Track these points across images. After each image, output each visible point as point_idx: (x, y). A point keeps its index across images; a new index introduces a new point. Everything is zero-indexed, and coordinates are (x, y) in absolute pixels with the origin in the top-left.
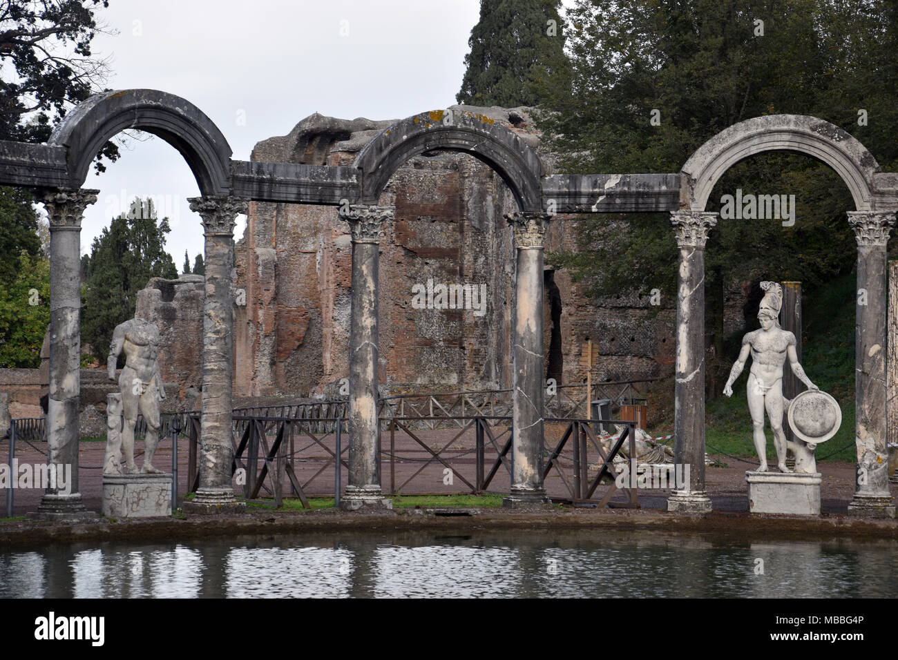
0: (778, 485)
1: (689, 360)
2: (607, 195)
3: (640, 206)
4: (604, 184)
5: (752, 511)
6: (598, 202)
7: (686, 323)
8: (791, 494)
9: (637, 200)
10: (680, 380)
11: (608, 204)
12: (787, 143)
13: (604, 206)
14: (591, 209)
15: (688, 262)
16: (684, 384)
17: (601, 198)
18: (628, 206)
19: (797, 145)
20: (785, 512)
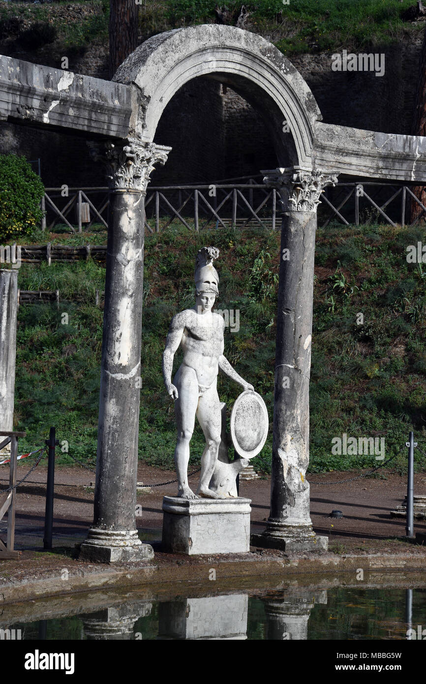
0: (217, 515)
1: (133, 348)
2: (61, 101)
3: (93, 125)
4: (57, 83)
5: (190, 553)
6: (51, 108)
7: (131, 296)
8: (230, 526)
9: (90, 115)
10: (119, 376)
11: (61, 114)
12: (238, 67)
13: (56, 116)
14: (42, 117)
15: (134, 211)
16: (126, 381)
17: (54, 104)
18: (81, 121)
19: (246, 70)
20: (223, 552)
